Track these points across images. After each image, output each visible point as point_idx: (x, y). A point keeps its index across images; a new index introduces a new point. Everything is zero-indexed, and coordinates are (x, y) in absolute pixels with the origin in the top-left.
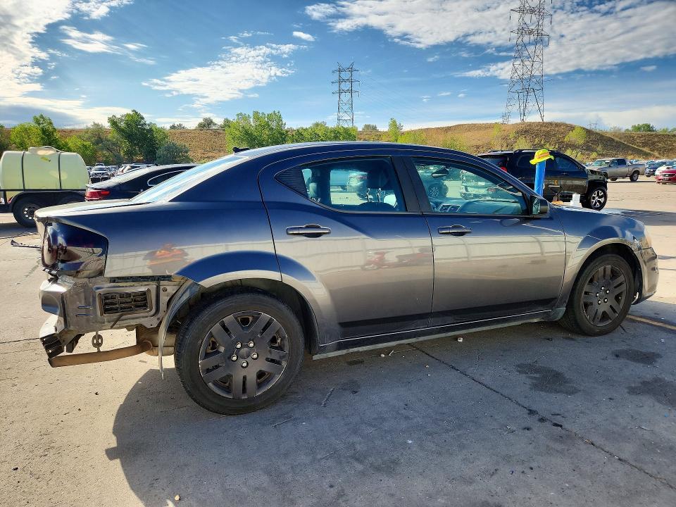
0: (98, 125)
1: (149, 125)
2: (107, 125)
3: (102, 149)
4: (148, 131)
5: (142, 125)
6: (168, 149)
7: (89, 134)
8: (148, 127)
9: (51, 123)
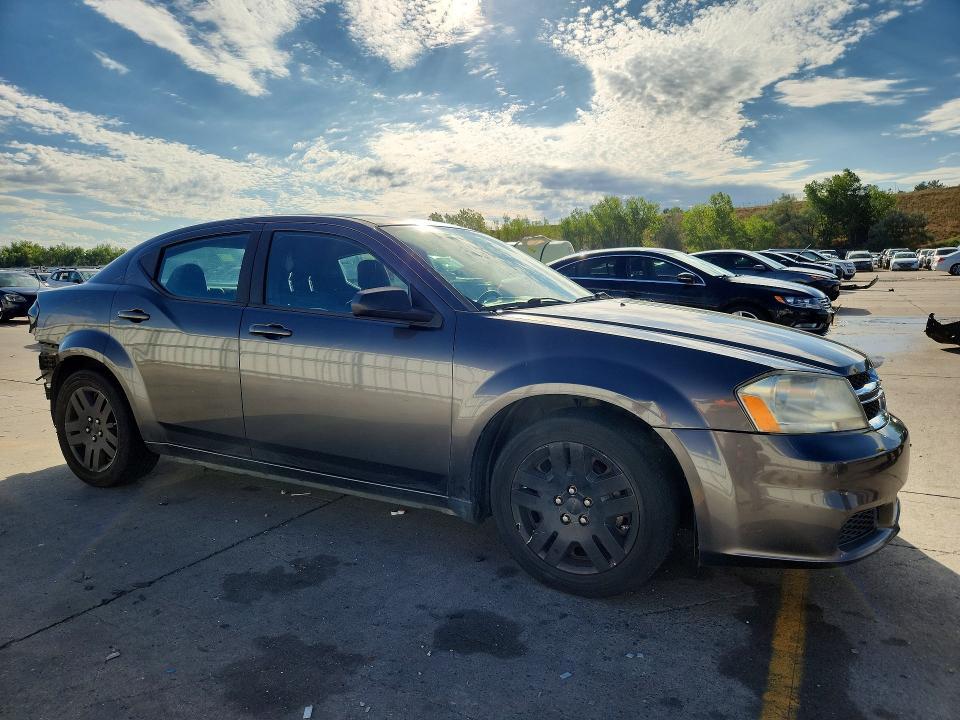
0: (787, 197)
1: (865, 189)
2: (801, 196)
3: (787, 230)
4: (861, 197)
5: (855, 190)
6: (889, 224)
7: (774, 211)
8: (862, 193)
9: (729, 202)
